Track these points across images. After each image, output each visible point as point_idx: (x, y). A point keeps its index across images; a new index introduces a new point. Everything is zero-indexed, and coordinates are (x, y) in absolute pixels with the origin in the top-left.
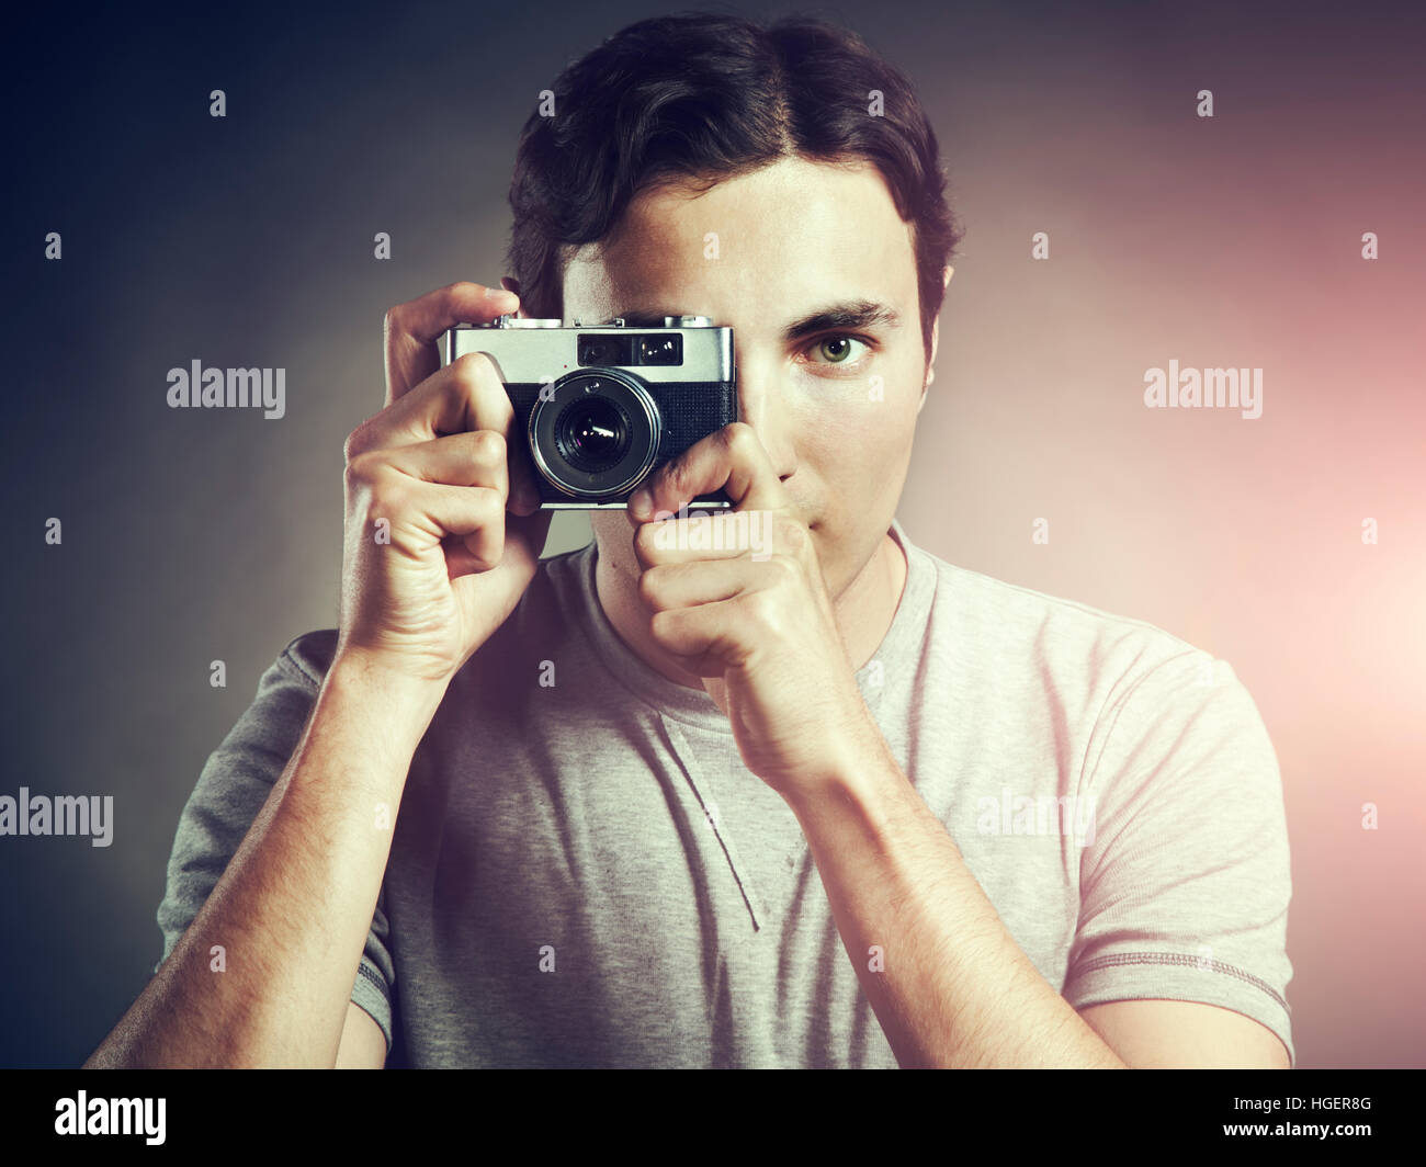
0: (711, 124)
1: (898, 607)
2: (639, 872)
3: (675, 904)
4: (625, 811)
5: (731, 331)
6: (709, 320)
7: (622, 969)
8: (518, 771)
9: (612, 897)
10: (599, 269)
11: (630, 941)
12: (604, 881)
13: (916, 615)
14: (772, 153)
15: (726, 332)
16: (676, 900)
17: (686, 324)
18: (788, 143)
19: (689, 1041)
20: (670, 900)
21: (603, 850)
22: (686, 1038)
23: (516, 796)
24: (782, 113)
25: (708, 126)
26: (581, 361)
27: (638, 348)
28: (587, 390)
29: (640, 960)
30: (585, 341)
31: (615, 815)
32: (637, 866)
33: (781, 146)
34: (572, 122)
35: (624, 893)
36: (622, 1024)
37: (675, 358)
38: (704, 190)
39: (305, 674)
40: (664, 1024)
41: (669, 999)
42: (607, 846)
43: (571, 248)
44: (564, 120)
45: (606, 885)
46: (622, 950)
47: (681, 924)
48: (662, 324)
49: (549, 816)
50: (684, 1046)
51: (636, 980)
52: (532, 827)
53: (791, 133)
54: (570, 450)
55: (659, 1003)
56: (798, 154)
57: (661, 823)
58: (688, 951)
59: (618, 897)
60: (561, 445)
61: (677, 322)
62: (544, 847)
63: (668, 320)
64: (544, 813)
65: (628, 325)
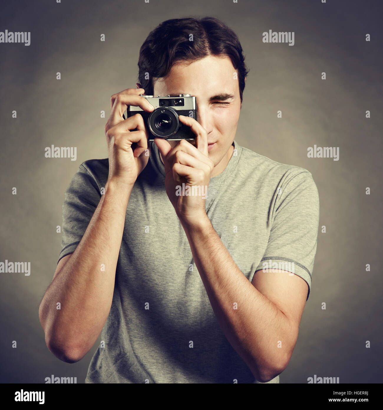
0: (190, 48)
1: (230, 159)
2: (164, 218)
3: (172, 227)
4: (162, 204)
5: (195, 97)
6: (190, 95)
7: (159, 241)
8: (136, 194)
9: (157, 224)
10: (164, 84)
11: (161, 234)
12: (156, 220)
13: (234, 162)
14: (205, 55)
15: (194, 98)
16: (173, 226)
17: (184, 96)
18: (208, 51)
19: (174, 260)
20: (171, 225)
21: (156, 213)
22: (174, 259)
23: (135, 200)
24: (207, 44)
25: (190, 49)
26: (160, 105)
27: (173, 102)
28: (162, 112)
29: (163, 239)
30: (161, 101)
31: (159, 205)
32: (164, 217)
33: (207, 53)
34: (155, 47)
35: (160, 223)
36: (158, 254)
37: (182, 104)
38: (189, 64)
39: (85, 168)
40: (168, 255)
41: (170, 249)
42: (157, 212)
43: (156, 78)
44: (153, 46)
45: (156, 221)
46: (159, 236)
47: (174, 232)
48: (179, 96)
49: (142, 205)
50: (173, 261)
51: (162, 244)
52: (138, 207)
53: (210, 49)
54: (158, 127)
55: (167, 250)
56: (211, 55)
57: (170, 208)
58: (175, 238)
59: (159, 224)
60: (156, 125)
61: (182, 96)
62: (140, 212)
63: (180, 95)
64: (142, 204)
65: (170, 97)
